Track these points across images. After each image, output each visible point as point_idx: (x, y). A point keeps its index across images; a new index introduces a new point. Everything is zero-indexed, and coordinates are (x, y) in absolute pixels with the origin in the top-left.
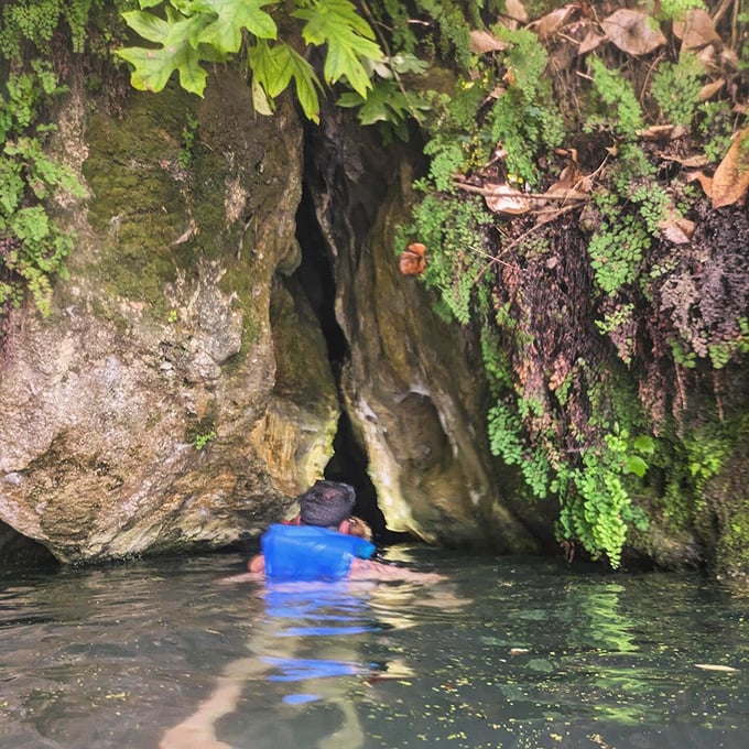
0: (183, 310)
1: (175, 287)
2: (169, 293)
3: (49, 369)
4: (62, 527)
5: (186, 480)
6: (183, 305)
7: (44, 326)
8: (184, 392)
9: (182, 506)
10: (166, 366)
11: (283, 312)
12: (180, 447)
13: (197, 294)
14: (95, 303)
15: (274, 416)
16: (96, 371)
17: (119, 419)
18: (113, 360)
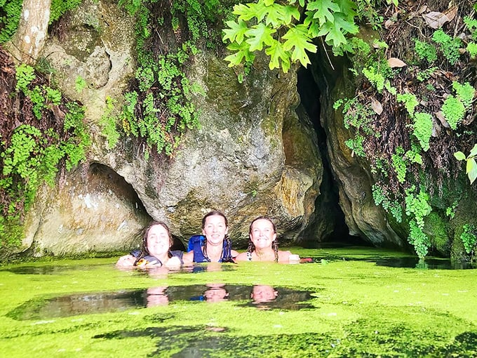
0: (244, 136)
1: (241, 126)
2: (239, 129)
3: (189, 164)
4: (190, 231)
5: (244, 209)
6: (244, 134)
7: (187, 146)
8: (244, 171)
9: (243, 221)
10: (237, 160)
11: (293, 123)
12: (242, 195)
13: (250, 129)
14: (208, 136)
15: (287, 178)
16: (207, 164)
17: (216, 183)
18: (215, 158)
